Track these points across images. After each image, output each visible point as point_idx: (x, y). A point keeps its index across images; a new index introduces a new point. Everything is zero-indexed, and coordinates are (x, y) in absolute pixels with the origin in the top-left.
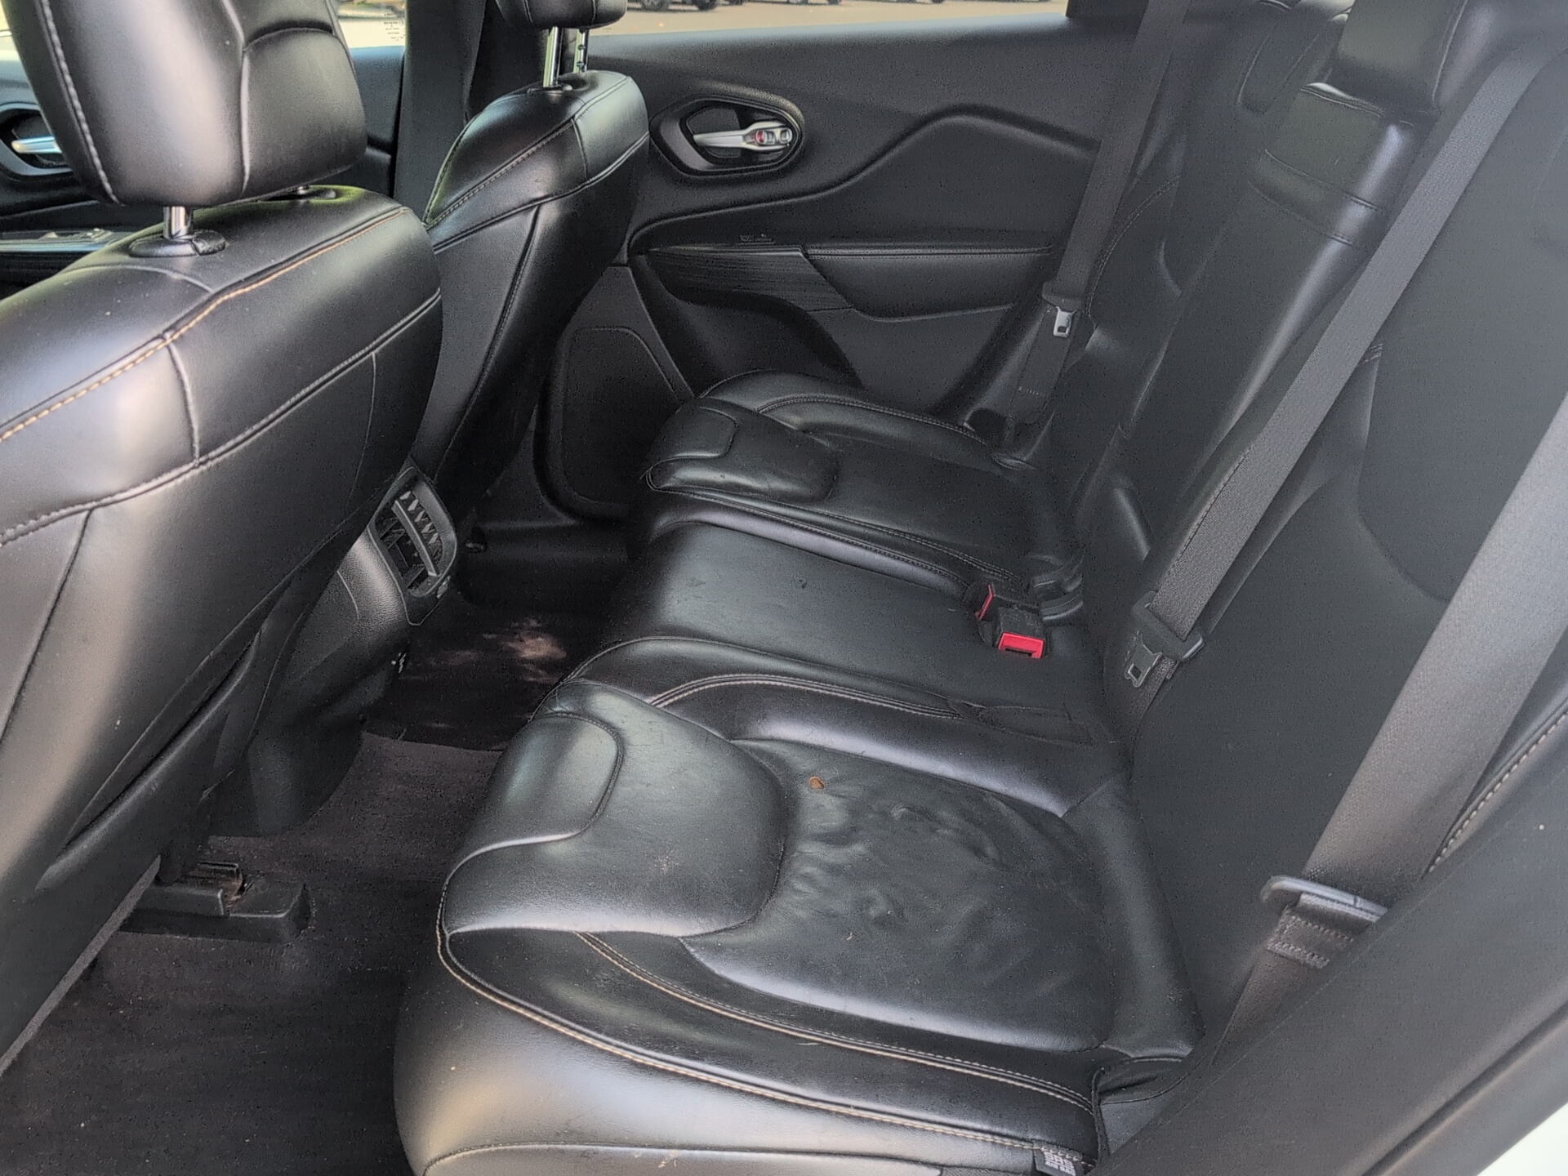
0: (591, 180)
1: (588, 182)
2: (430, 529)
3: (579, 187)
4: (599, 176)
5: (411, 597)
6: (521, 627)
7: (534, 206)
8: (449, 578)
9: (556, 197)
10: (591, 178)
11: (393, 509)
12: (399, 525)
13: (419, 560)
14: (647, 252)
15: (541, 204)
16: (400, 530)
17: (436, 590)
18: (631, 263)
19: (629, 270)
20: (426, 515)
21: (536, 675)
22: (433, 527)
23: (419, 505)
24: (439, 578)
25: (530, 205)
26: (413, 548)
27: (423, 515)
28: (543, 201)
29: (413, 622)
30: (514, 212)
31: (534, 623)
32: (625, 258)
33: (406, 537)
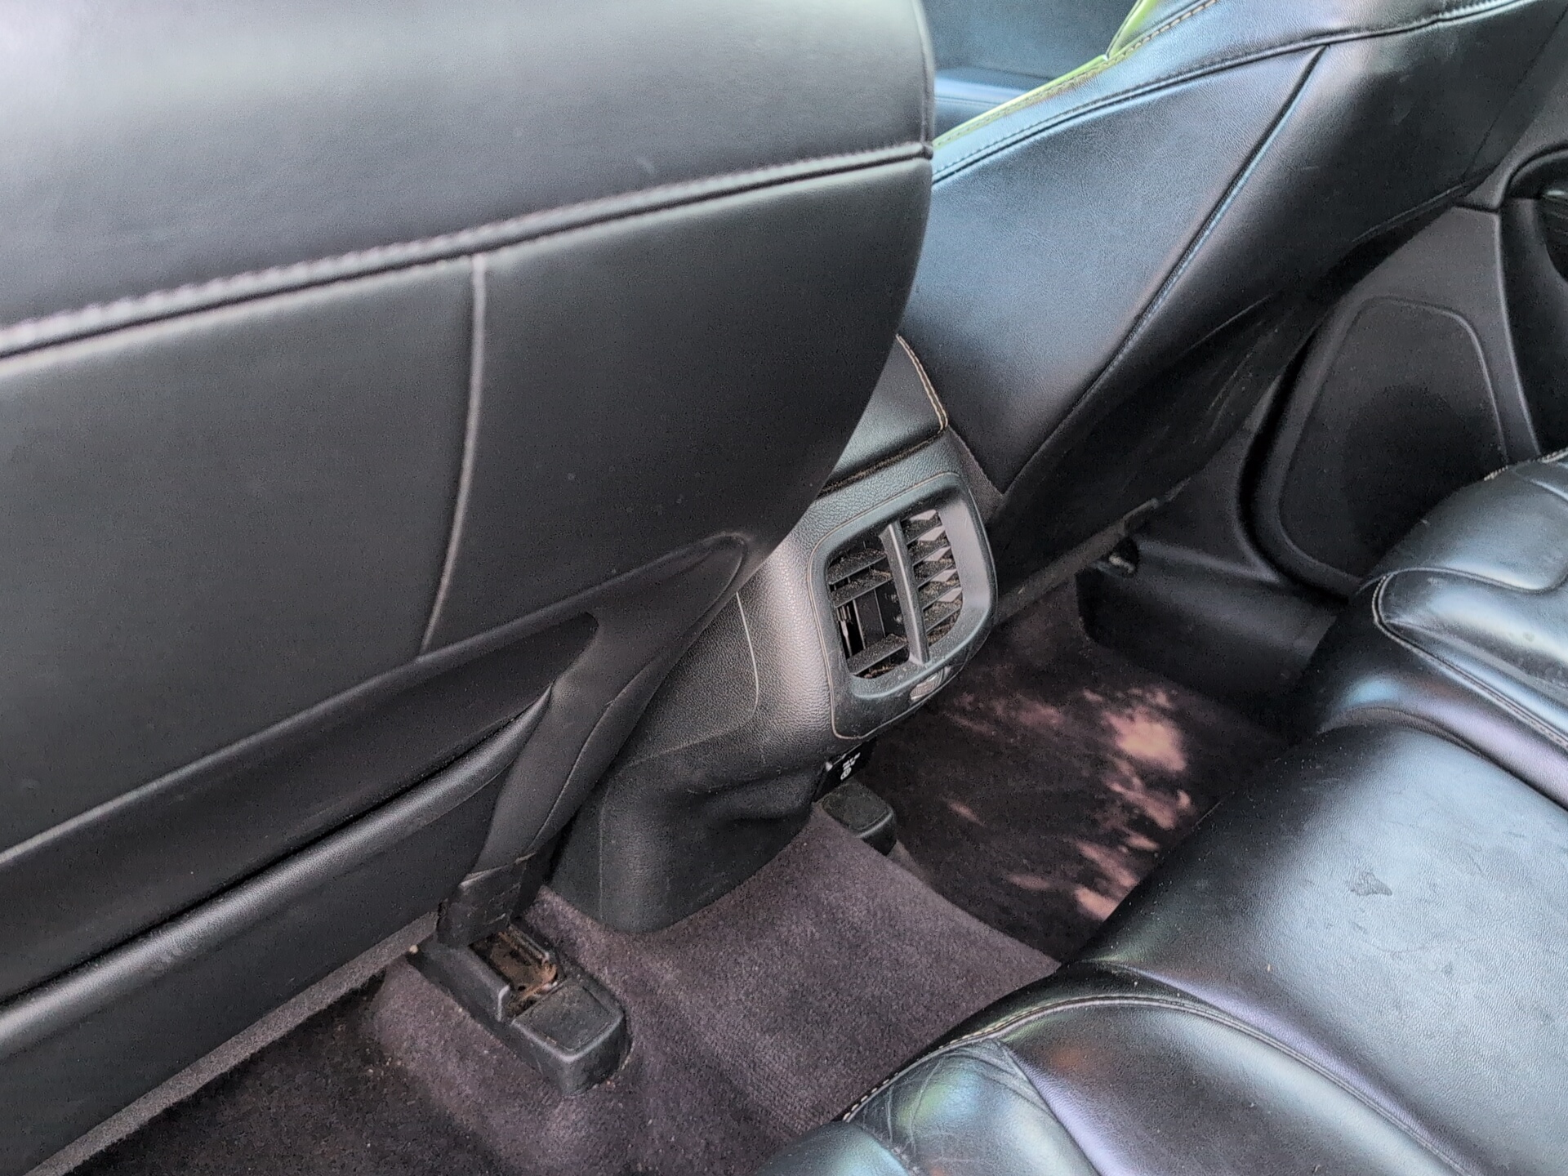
0: (1455, 13)
1: (1447, 15)
2: (950, 580)
3: (1424, 21)
4: (1476, 8)
5: (848, 696)
6: (1141, 699)
7: (1315, 46)
8: (947, 670)
9: (1367, 33)
10: (1457, 8)
11: (882, 537)
12: (884, 565)
13: (900, 630)
14: (1538, 196)
15: (1328, 44)
16: (883, 573)
17: (912, 687)
18: (1506, 210)
19: (1496, 220)
20: (949, 555)
21: (1126, 784)
22: (956, 577)
23: (944, 536)
24: (924, 669)
25: (1306, 44)
26: (896, 609)
27: (946, 554)
28: (1333, 39)
29: (842, 734)
30: (1269, 53)
31: (1161, 699)
32: (1496, 199)
33: (889, 588)
